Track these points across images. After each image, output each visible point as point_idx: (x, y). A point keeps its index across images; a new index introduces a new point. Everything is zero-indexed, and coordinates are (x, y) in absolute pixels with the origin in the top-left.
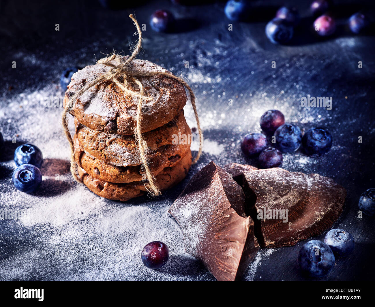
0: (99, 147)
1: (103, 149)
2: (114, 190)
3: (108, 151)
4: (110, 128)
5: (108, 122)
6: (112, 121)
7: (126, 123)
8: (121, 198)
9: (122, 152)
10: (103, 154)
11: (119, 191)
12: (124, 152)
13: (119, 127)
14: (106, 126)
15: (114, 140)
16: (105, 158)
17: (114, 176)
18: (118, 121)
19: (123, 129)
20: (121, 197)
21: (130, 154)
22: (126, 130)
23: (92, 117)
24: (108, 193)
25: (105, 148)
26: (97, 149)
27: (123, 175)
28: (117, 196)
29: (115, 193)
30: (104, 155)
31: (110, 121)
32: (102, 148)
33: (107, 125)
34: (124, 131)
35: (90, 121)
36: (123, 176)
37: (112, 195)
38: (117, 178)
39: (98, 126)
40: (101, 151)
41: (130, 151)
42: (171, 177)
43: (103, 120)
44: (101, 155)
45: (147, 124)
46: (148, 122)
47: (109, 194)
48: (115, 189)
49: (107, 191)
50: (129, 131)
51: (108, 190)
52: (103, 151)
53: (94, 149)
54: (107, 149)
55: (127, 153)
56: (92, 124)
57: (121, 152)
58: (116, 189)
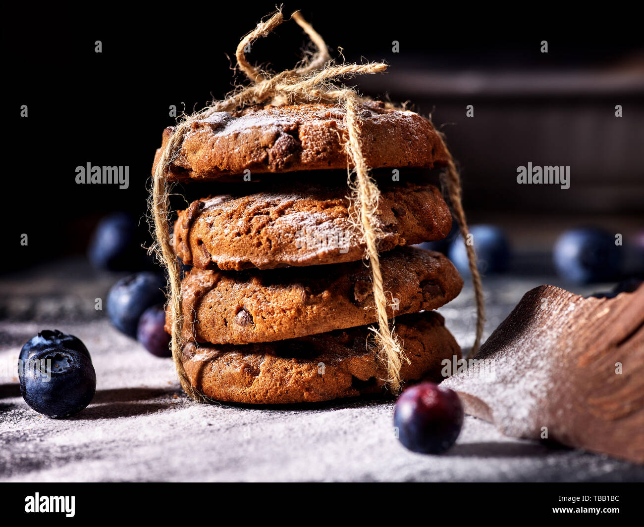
0: (252, 225)
1: (263, 226)
2: (286, 370)
3: (275, 227)
4: (284, 148)
5: (277, 135)
6: (288, 131)
7: (324, 133)
8: (307, 390)
9: (314, 221)
10: (263, 241)
11: (299, 370)
12: (319, 223)
13: (305, 143)
14: (273, 144)
15: (290, 205)
16: (270, 247)
17: (290, 309)
18: (302, 131)
19: (315, 148)
20: (307, 385)
21: (334, 226)
22: (324, 150)
23: (236, 136)
24: (272, 377)
25: (268, 222)
26: (248, 231)
27: (312, 304)
28: (296, 382)
29: (290, 377)
30: (268, 240)
31: (282, 133)
32: (260, 224)
33: (277, 142)
34: (318, 152)
35: (231, 147)
36: (315, 308)
37: (282, 381)
38: (299, 315)
39: (252, 152)
40: (258, 232)
41: (333, 219)
42: (424, 348)
43: (264, 132)
44: (259, 244)
45: (373, 142)
46: (375, 139)
47: (276, 380)
48: (289, 367)
49: (269, 375)
50: (331, 153)
51: (272, 371)
52: (263, 231)
53: (238, 234)
54: (273, 225)
55: (326, 224)
56: (236, 151)
57: (312, 223)
58: (292, 368)
